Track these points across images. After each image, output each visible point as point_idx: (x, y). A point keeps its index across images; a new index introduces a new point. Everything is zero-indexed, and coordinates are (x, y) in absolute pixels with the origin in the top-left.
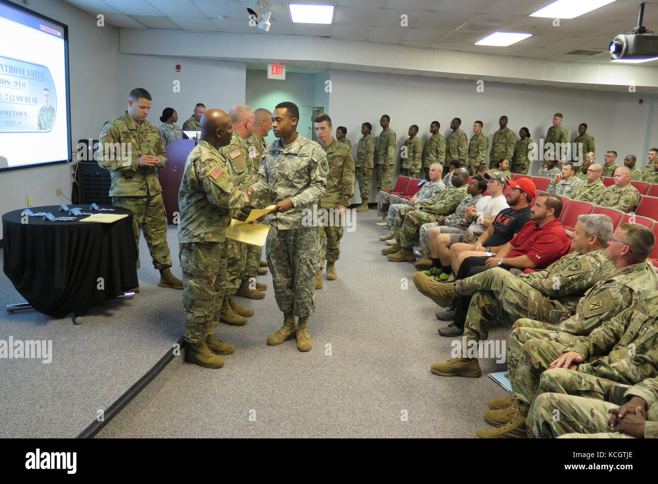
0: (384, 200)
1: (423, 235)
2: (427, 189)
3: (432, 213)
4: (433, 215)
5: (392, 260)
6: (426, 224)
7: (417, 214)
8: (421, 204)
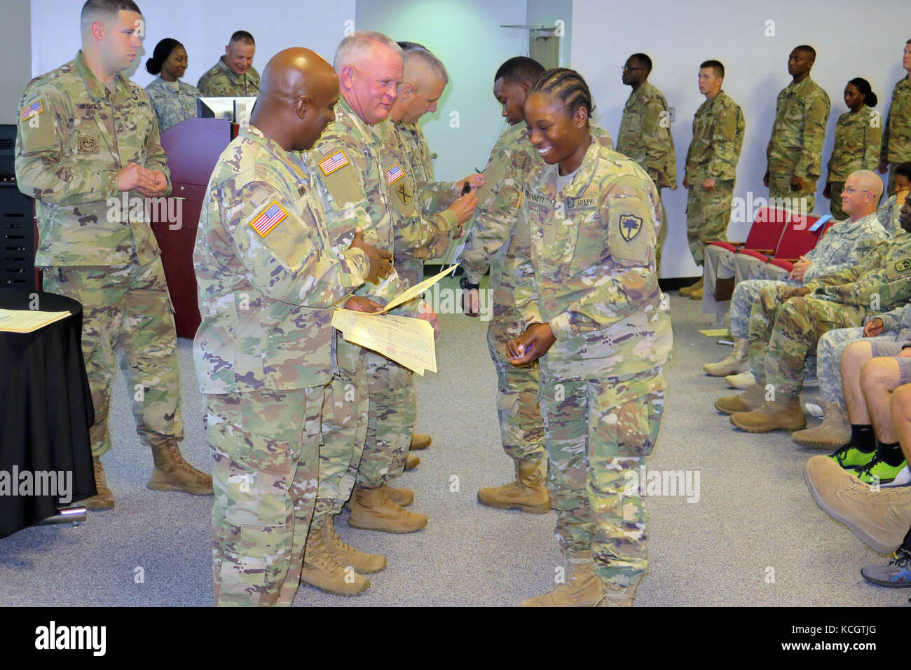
0: (719, 269)
1: (825, 360)
2: (836, 237)
3: (848, 304)
4: (851, 309)
5: (743, 427)
6: (833, 332)
7: (810, 305)
8: (823, 279)
